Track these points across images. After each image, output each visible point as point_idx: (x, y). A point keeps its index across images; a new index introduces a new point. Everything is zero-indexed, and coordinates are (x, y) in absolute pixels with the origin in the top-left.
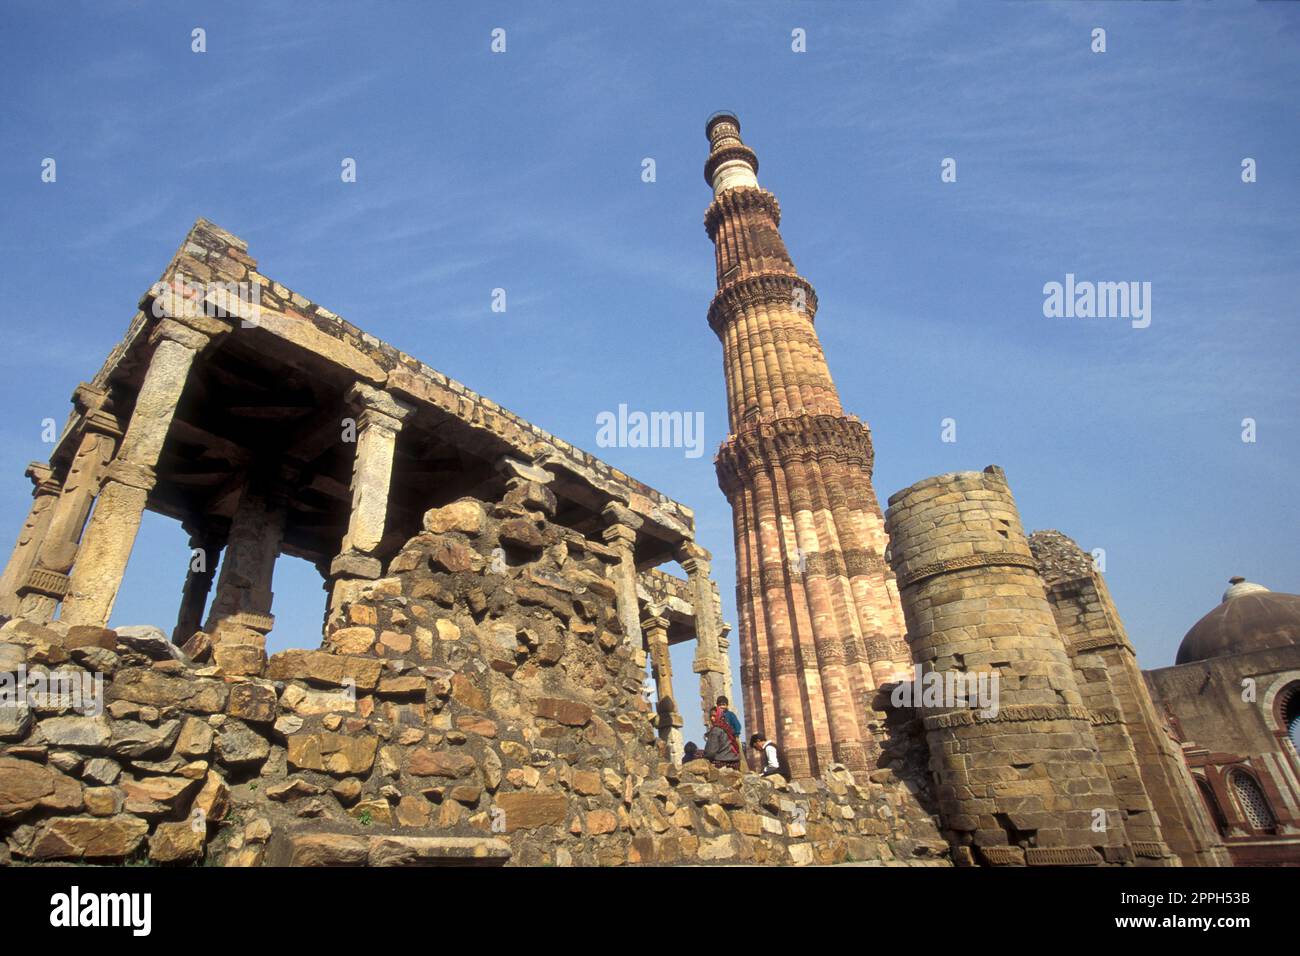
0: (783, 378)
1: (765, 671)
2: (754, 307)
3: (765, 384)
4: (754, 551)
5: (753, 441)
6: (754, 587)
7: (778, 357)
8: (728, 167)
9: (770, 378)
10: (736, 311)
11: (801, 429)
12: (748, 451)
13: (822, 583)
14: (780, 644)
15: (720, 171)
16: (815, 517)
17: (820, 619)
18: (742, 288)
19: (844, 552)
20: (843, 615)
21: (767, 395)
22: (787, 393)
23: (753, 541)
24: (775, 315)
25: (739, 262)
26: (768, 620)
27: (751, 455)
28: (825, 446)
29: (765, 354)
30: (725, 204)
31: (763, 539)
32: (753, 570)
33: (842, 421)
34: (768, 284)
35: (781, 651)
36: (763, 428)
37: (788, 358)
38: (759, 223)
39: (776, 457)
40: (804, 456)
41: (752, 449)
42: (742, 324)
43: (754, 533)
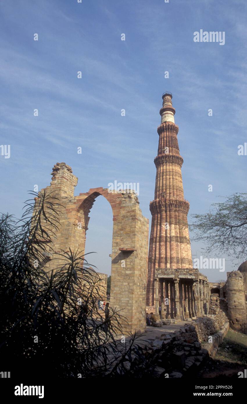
0: (173, 187)
1: (157, 261)
2: (169, 163)
3: (168, 187)
4: (158, 231)
5: (163, 203)
6: (157, 240)
7: (172, 180)
8: (168, 113)
9: (170, 186)
10: (164, 162)
11: (176, 203)
12: (162, 205)
13: (174, 243)
14: (162, 256)
15: (165, 114)
16: (175, 226)
17: (173, 252)
18: (167, 157)
19: (180, 237)
20: (177, 252)
21: (168, 190)
22: (173, 191)
23: (159, 228)
24: (174, 167)
26: (160, 249)
28: (180, 209)
29: (170, 179)
31: (162, 229)
32: (158, 236)
33: (185, 203)
35: (162, 258)
36: (167, 201)
37: (175, 181)
38: (174, 136)
39: (168, 209)
40: (175, 210)
42: (165, 167)
43: (159, 226)
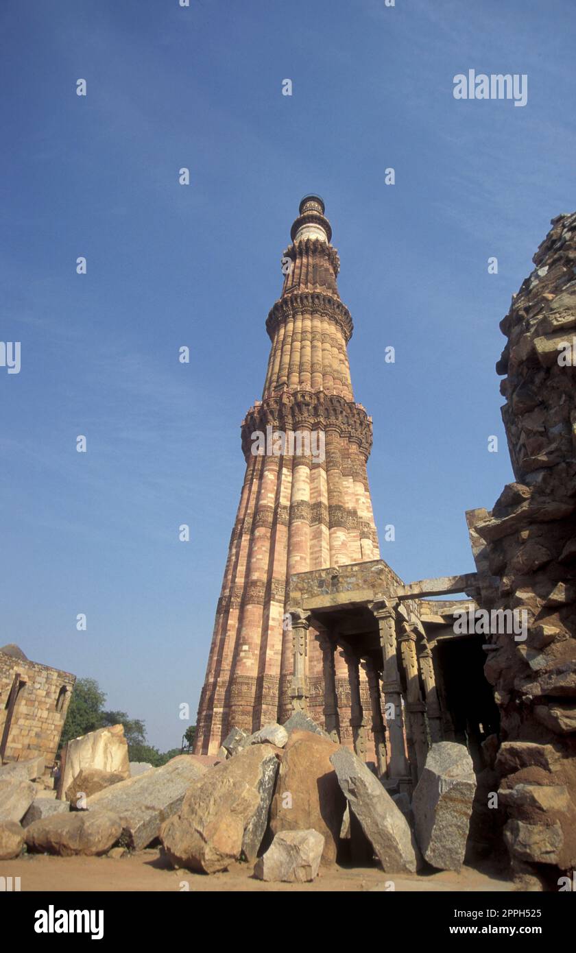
0: (312, 367)
1: (236, 600)
2: (302, 314)
3: (296, 368)
4: (253, 496)
5: (274, 406)
6: (246, 525)
7: (312, 352)
8: (308, 227)
9: (301, 364)
10: (288, 316)
11: (316, 402)
12: (269, 414)
13: (304, 528)
14: (255, 576)
15: (302, 229)
16: (311, 474)
17: (296, 558)
18: (296, 299)
19: (330, 507)
20: (316, 559)
21: (296, 376)
22: (312, 378)
23: (255, 488)
24: (317, 323)
25: (299, 285)
26: (250, 555)
27: (270, 417)
28: (333, 420)
29: (302, 348)
30: (299, 246)
31: (263, 486)
32: (249, 511)
33: (351, 405)
34: (316, 300)
35: (254, 583)
36: (285, 396)
37: (320, 353)
38: (322, 264)
39: (290, 421)
40: (313, 425)
41: (272, 413)
42: (290, 326)
43: (257, 482)
